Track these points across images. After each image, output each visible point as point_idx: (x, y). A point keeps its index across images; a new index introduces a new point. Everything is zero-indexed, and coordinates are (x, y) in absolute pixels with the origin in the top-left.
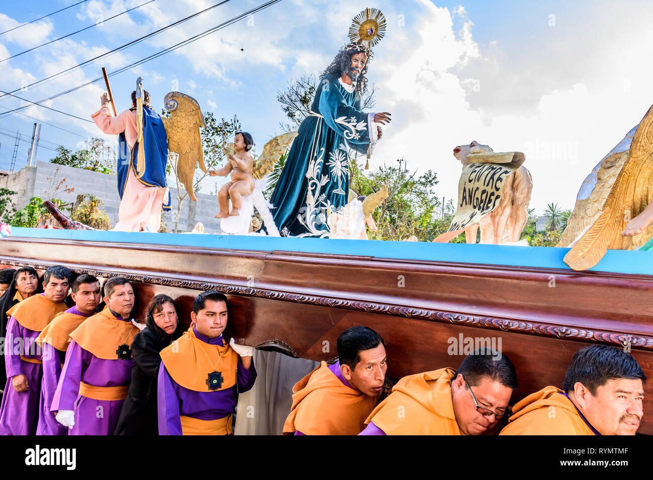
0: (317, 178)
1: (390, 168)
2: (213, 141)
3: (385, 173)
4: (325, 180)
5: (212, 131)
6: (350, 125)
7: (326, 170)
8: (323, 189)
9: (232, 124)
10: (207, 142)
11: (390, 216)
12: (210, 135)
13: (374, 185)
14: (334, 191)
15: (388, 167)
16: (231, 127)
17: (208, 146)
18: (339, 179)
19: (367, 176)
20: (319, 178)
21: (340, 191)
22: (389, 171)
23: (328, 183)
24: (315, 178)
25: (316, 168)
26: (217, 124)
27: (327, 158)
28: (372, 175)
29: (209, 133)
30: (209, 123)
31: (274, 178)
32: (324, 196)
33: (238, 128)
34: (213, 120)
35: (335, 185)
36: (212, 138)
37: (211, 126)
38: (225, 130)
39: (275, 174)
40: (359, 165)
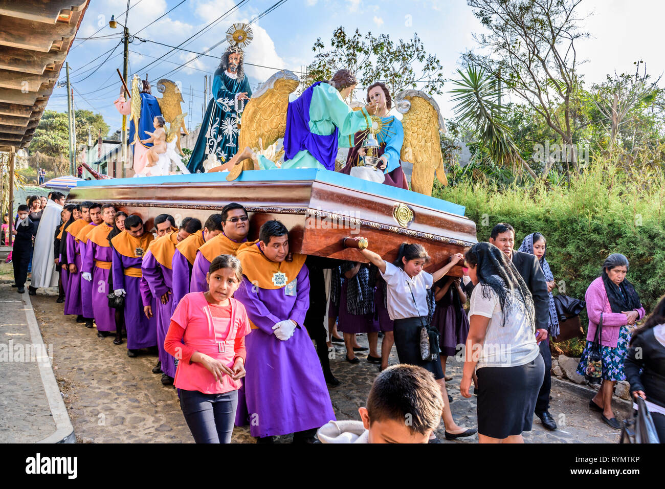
0: (214, 137)
1: (622, 76)
2: (391, 69)
3: (615, 83)
4: (220, 138)
5: (390, 57)
6: (224, 103)
7: (220, 132)
8: (219, 144)
9: (413, 45)
10: (385, 71)
11: (624, 140)
12: (388, 62)
13: (599, 100)
14: (227, 145)
15: (619, 74)
16: (411, 49)
17: (386, 76)
18: (231, 137)
19: (589, 90)
20: (215, 137)
21: (231, 144)
22: (621, 79)
23: (222, 140)
24: (213, 137)
25: (213, 130)
26: (394, 48)
27: (221, 124)
28: (597, 87)
29: (386, 60)
30: (385, 49)
31: (468, 105)
32: (219, 149)
33: (420, 49)
34: (389, 43)
35: (227, 141)
36: (390, 66)
37: (388, 51)
38: (405, 53)
39: (468, 100)
40: (579, 76)
